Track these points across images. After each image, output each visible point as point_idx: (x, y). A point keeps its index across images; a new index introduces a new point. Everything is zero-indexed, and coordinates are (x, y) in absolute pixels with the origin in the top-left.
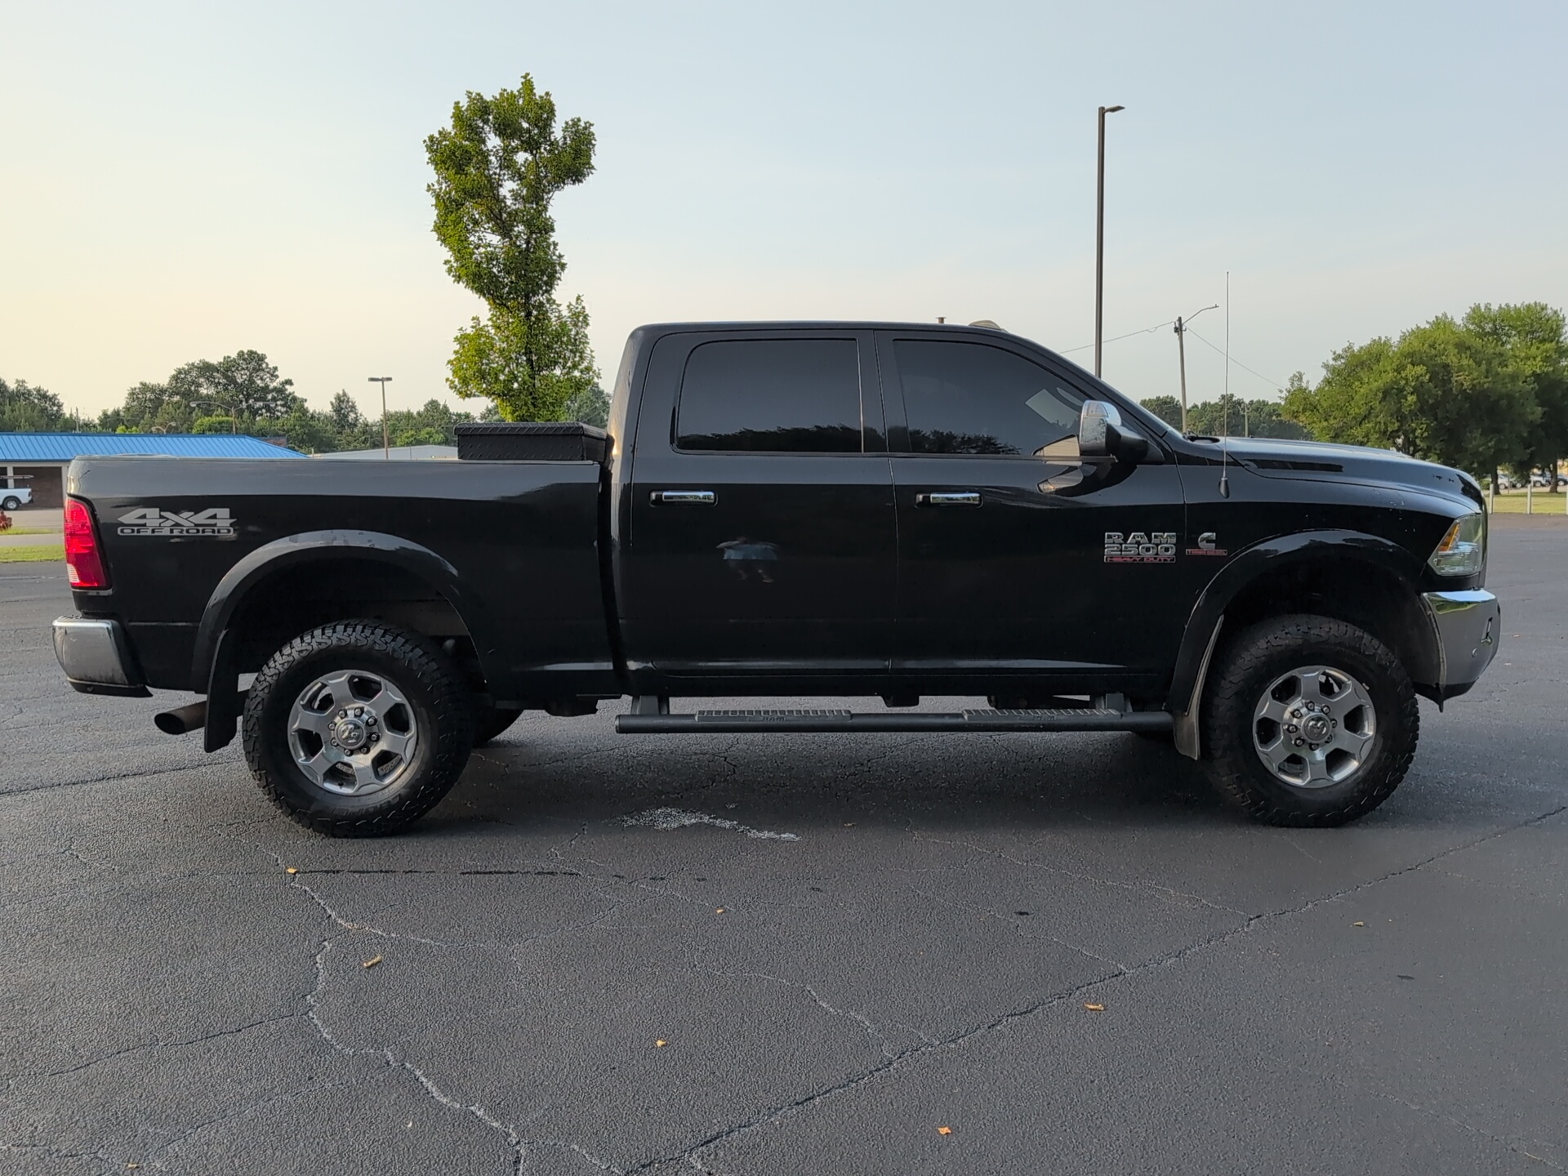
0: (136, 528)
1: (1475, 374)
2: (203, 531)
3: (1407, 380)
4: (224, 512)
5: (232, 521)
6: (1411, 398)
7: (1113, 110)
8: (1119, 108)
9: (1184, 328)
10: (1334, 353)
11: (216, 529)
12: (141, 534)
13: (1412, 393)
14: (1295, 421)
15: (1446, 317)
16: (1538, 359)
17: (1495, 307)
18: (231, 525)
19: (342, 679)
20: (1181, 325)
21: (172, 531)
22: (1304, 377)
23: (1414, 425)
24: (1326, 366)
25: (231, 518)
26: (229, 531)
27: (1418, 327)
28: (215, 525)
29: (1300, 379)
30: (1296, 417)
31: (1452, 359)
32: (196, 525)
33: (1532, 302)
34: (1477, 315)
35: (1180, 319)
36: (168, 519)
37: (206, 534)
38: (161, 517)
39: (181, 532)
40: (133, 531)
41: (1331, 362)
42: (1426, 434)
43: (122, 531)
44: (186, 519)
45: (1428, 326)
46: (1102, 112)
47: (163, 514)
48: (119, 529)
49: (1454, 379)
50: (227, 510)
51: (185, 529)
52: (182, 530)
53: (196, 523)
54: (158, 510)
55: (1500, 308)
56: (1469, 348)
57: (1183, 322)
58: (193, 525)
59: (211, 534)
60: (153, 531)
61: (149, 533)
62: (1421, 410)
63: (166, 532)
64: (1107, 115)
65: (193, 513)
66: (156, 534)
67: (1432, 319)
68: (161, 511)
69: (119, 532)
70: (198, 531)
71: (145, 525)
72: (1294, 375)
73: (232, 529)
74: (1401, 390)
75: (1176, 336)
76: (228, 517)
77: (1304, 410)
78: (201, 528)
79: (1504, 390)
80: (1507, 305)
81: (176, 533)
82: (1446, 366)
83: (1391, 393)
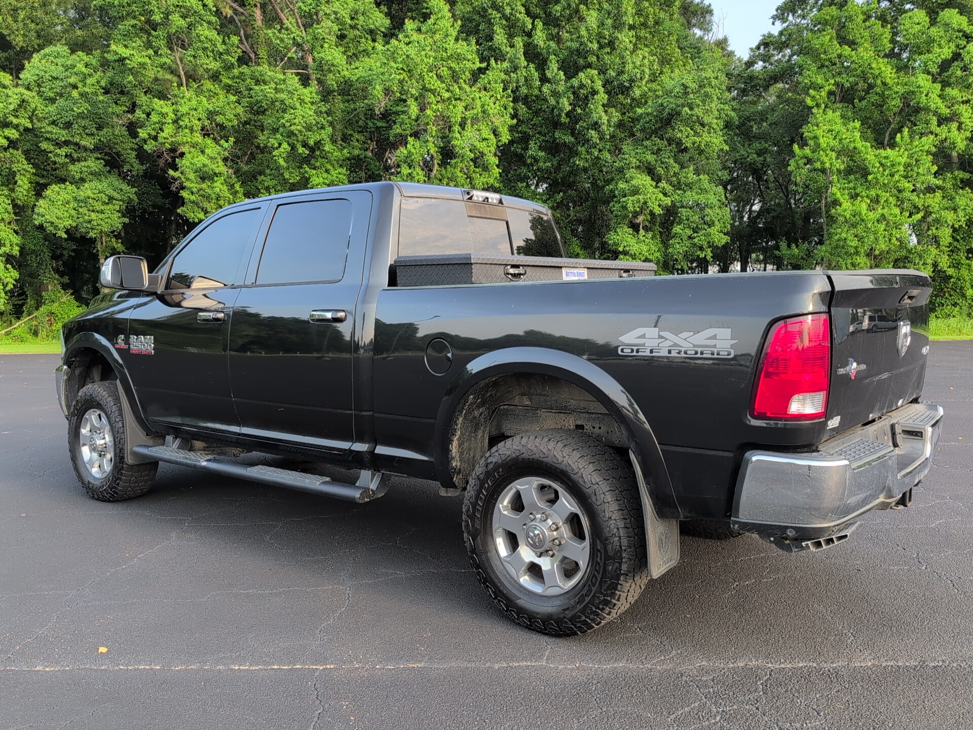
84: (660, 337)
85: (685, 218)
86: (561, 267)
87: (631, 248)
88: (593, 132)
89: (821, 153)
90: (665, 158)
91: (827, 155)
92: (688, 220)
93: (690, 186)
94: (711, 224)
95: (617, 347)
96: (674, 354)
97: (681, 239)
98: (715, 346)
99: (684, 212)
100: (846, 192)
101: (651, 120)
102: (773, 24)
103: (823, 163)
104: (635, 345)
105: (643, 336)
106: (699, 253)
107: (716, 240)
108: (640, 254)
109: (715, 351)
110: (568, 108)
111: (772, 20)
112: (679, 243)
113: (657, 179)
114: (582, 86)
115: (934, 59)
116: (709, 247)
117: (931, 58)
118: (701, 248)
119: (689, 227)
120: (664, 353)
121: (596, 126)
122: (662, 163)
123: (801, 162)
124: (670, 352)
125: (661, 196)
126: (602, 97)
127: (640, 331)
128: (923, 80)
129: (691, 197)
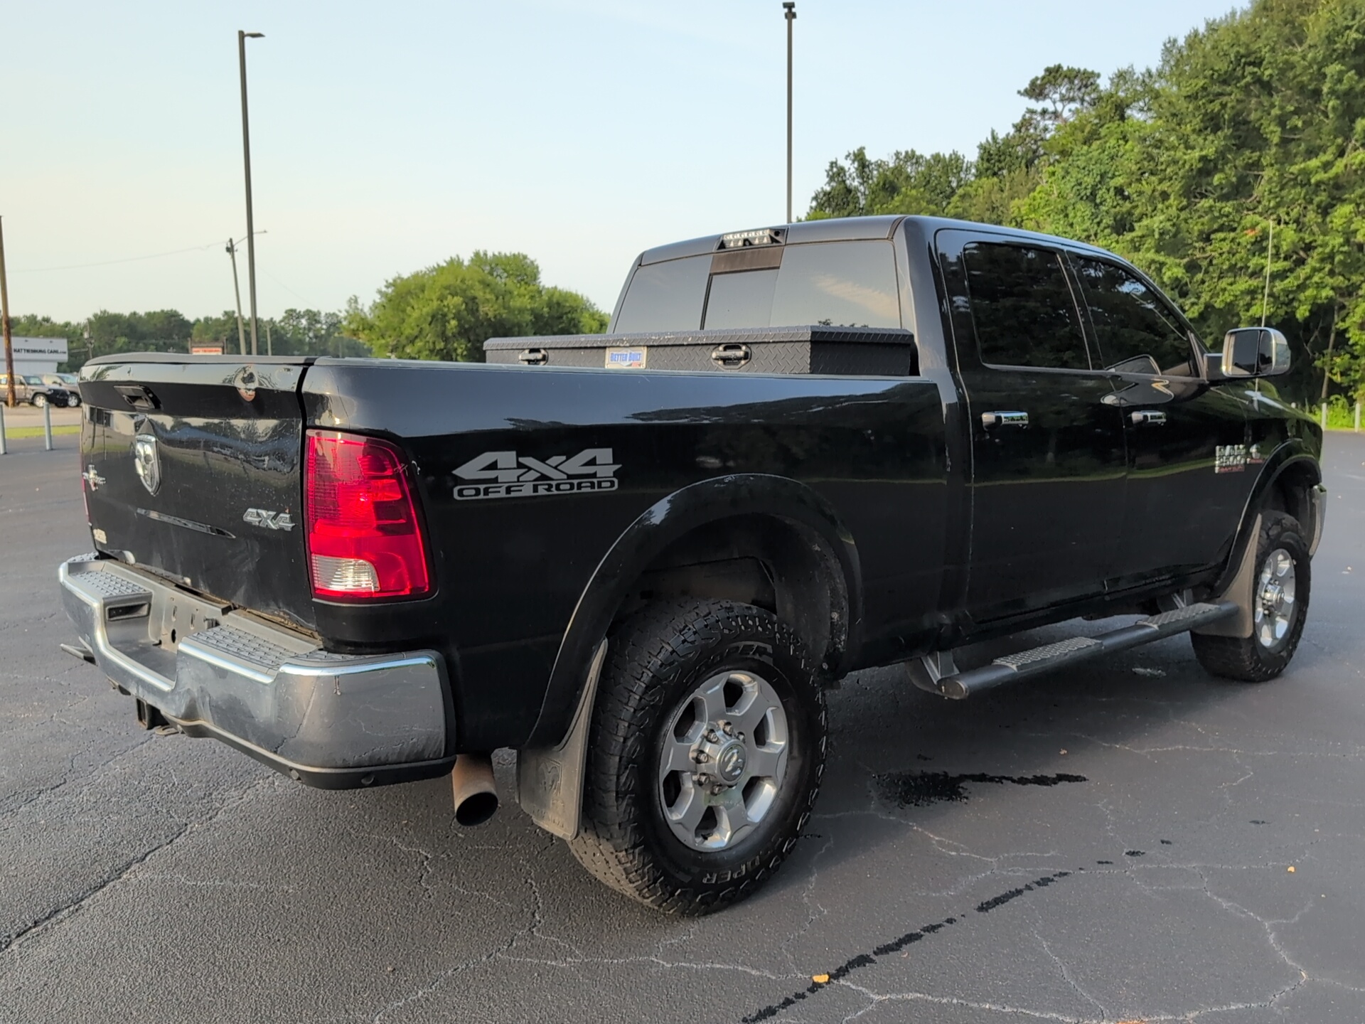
0: (482, 487)
1: (496, 307)
2: (579, 486)
3: (448, 307)
4: (605, 455)
5: (617, 467)
6: (454, 323)
7: (254, 36)
8: (259, 35)
9: (235, 248)
10: (387, 281)
11: (595, 481)
12: (491, 496)
13: (453, 318)
14: (355, 338)
15: (459, 259)
16: (527, 297)
17: (490, 254)
18: (616, 474)
19: (717, 687)
20: (232, 246)
21: (535, 489)
22: (359, 300)
23: (455, 345)
24: (380, 292)
25: (615, 463)
26: (612, 484)
27: (438, 265)
28: (594, 475)
29: (356, 301)
30: (355, 335)
31: (479, 293)
32: (570, 477)
33: (516, 253)
34: (479, 259)
35: (231, 240)
36: (530, 469)
37: (583, 490)
38: (520, 466)
39: (548, 490)
40: (478, 492)
41: (384, 289)
42: (465, 353)
43: (460, 493)
44: (556, 468)
45: (445, 264)
46: (242, 36)
47: (521, 460)
48: (456, 490)
49: (481, 309)
50: (610, 451)
51: (554, 483)
52: (550, 486)
53: (570, 473)
54: (514, 453)
55: (494, 255)
56: (488, 285)
57: (234, 243)
58: (565, 477)
59: (589, 490)
60: (508, 490)
61: (502, 494)
62: (460, 333)
63: (527, 491)
64: (247, 40)
65: (564, 458)
66: (513, 495)
67: (448, 259)
68: (518, 456)
69: (456, 496)
70: (572, 485)
71: (495, 480)
72: (351, 299)
73: (616, 481)
74: (444, 315)
75: (228, 256)
76: (611, 462)
77: (364, 329)
78: (575, 482)
79: (516, 321)
80: (500, 253)
81: (542, 491)
82: (474, 298)
83: (438, 318)
86: (605, 348)
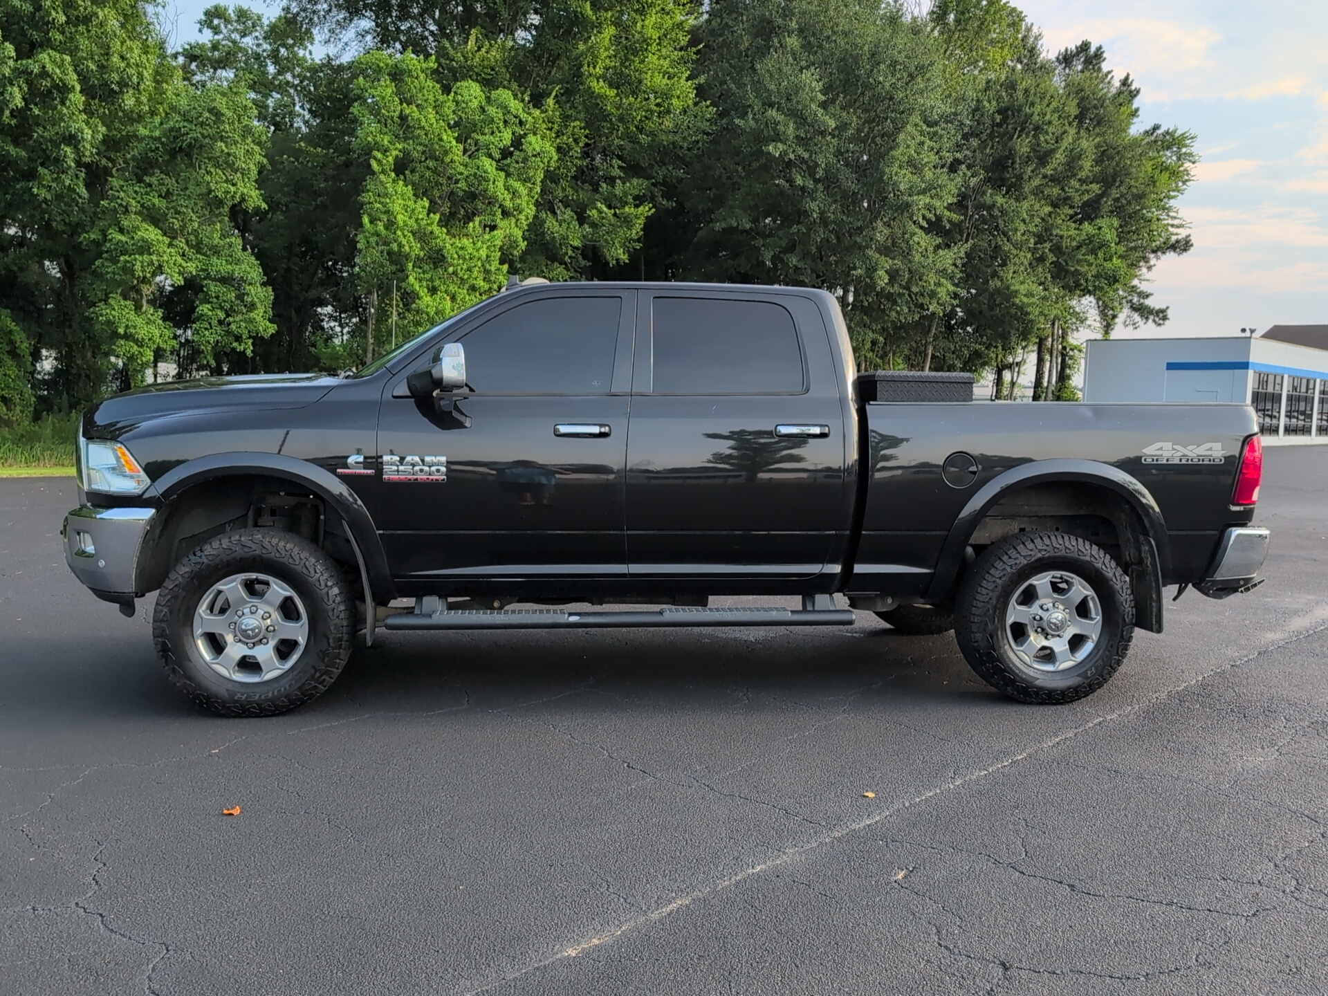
84: (1173, 449)
85: (213, 295)
87: (138, 330)
88: (68, 150)
89: (399, 233)
90: (182, 205)
91: (405, 236)
92: (217, 297)
93: (216, 251)
94: (251, 307)
95: (1141, 457)
96: (1184, 462)
97: (210, 324)
98: (1211, 456)
99: (213, 288)
100: (425, 284)
101: (157, 148)
102: (200, 31)
103: (400, 245)
104: (1155, 456)
105: (1161, 449)
106: (235, 344)
107: (261, 328)
108: (150, 340)
109: (1212, 458)
110: (18, 102)
111: (198, 25)
112: (206, 329)
113: (171, 234)
114: (44, 73)
115: (496, 143)
116: (250, 337)
117: (493, 140)
118: (238, 339)
119: (222, 308)
120: (1177, 461)
121: (72, 140)
122: (178, 213)
123: (373, 240)
124: (1181, 460)
125: (179, 259)
126: (77, 98)
127: (1159, 445)
128: (488, 165)
129: (220, 266)
